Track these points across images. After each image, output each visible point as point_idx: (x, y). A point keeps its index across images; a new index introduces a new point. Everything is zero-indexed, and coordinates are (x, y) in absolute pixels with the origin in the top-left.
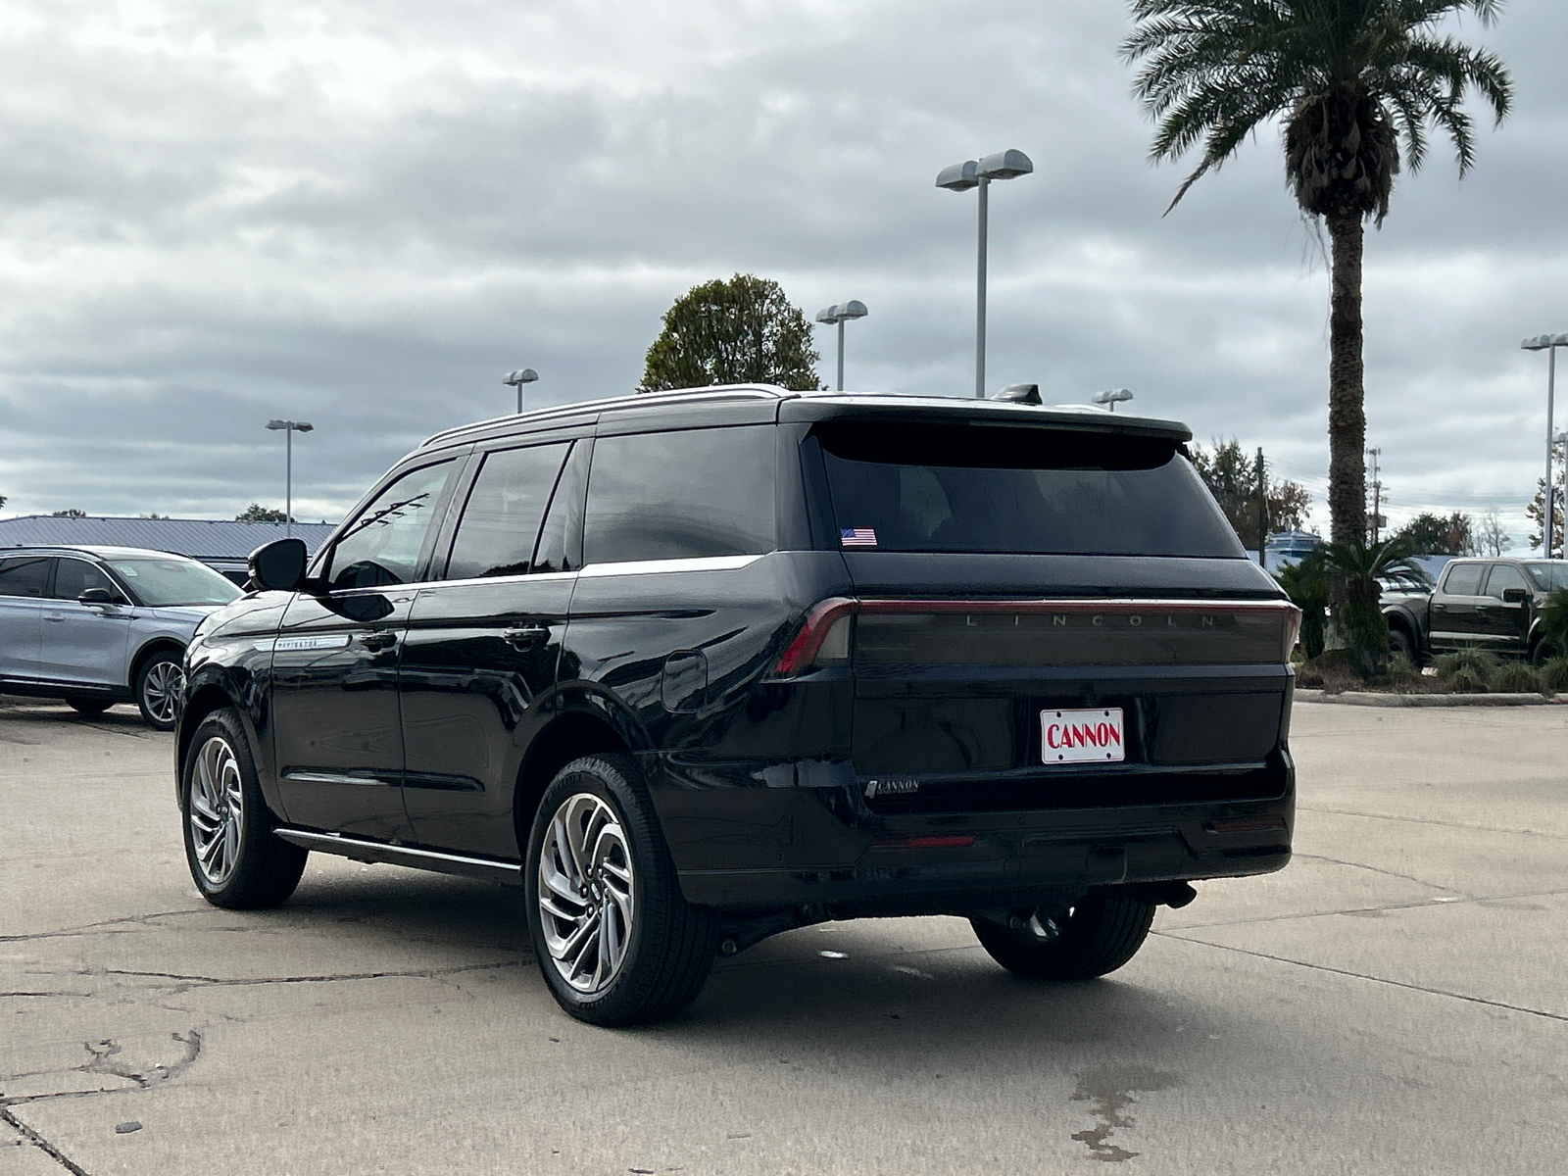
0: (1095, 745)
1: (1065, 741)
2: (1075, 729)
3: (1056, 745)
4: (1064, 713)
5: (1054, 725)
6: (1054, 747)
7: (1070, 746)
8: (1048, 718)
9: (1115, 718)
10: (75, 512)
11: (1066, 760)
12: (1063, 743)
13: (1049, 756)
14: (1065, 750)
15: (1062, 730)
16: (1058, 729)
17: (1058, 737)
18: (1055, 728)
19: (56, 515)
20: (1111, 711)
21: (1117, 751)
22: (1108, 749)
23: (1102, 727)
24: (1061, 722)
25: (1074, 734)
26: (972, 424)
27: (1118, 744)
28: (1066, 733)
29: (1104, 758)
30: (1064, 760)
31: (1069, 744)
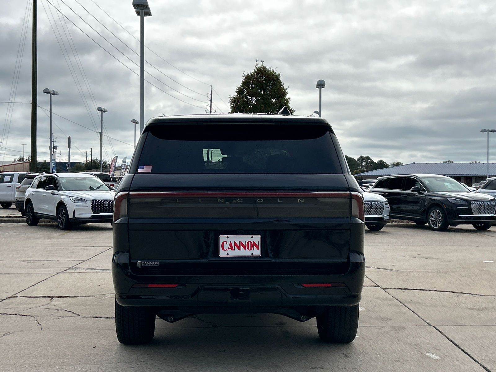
0: (245, 250)
1: (230, 248)
4: (230, 237)
5: (224, 242)
6: (224, 250)
8: (222, 239)
9: (257, 239)
10: (450, 161)
11: (230, 255)
12: (229, 249)
13: (222, 253)
14: (230, 251)
15: (229, 244)
16: (227, 243)
17: (226, 246)
18: (225, 243)
19: (444, 162)
20: (255, 237)
21: (258, 253)
22: (252, 251)
23: (250, 243)
24: (228, 241)
25: (235, 245)
26: (204, 124)
27: (258, 250)
28: (231, 244)
29: (250, 255)
30: (229, 255)
31: (232, 249)
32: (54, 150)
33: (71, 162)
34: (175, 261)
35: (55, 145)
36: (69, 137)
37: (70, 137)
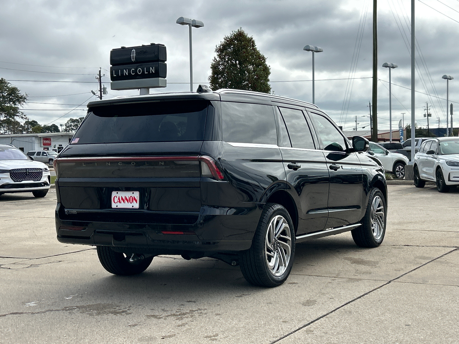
0: (128, 203)
1: (118, 201)
2: (122, 198)
3: (116, 202)
4: (119, 192)
7: (120, 203)
8: (114, 194)
9: (136, 195)
12: (118, 202)
13: (114, 206)
14: (118, 204)
15: (118, 198)
17: (116, 200)
18: (116, 197)
20: (135, 192)
21: (136, 205)
22: (133, 204)
23: (131, 197)
24: (118, 195)
25: (122, 199)
27: (137, 203)
28: (119, 199)
29: (131, 207)
30: (118, 207)
31: (120, 202)
32: (429, 117)
33: (453, 128)
34: (88, 210)
35: (429, 113)
36: (451, 103)
37: (453, 104)
